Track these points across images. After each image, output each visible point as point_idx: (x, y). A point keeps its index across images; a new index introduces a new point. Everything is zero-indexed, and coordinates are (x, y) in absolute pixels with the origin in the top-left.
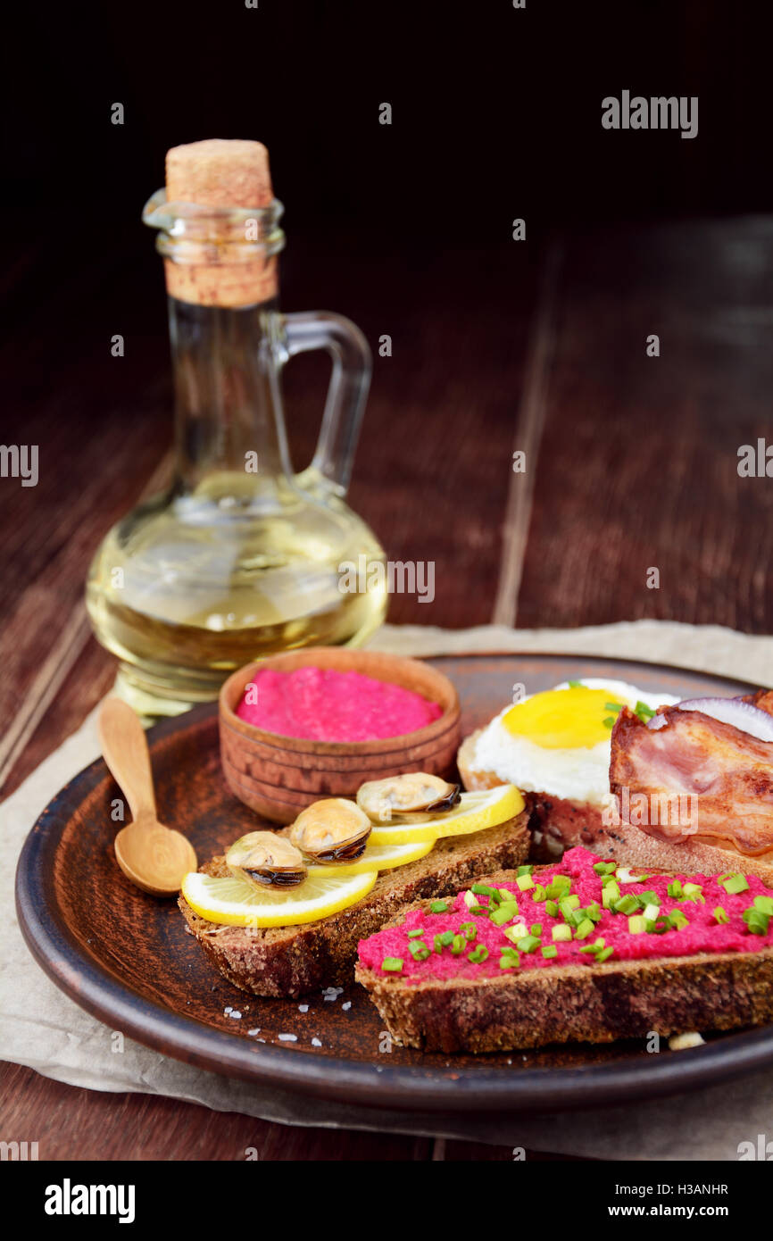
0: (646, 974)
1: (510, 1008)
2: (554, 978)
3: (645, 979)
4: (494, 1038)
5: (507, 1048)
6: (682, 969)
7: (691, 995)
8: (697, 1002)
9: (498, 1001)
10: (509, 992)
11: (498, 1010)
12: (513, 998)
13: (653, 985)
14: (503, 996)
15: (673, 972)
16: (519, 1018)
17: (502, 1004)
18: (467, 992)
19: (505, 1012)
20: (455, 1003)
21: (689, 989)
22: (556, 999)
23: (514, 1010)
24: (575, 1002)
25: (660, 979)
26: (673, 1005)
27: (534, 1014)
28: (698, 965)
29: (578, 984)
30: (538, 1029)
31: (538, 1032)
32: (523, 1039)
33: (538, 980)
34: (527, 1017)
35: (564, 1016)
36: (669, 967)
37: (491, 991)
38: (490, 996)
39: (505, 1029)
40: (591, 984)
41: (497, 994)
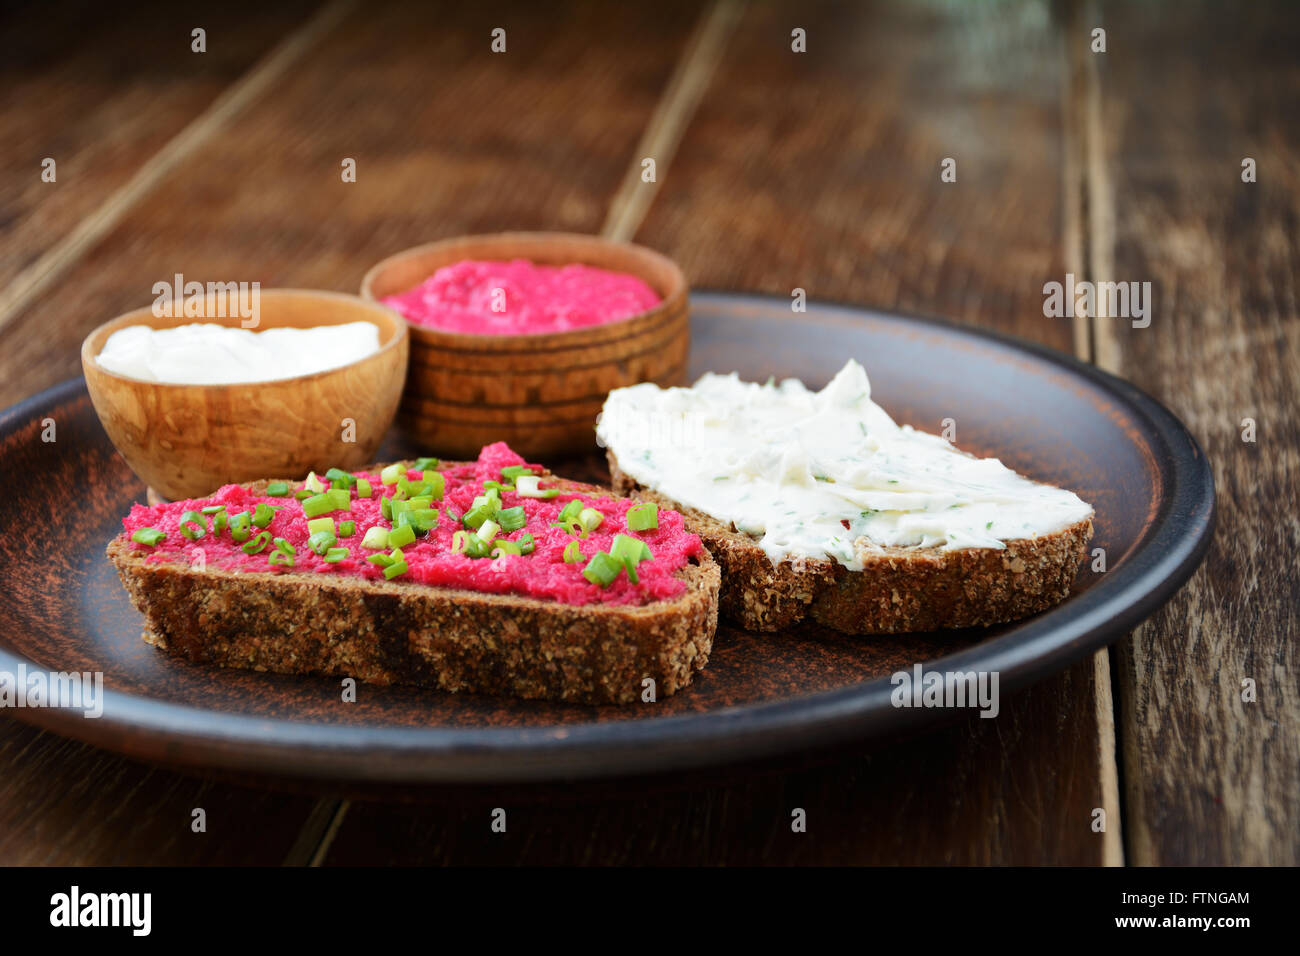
0: (429, 604)
1: (262, 615)
2: (315, 586)
3: (427, 611)
4: (244, 651)
5: (259, 668)
6: (474, 608)
7: (484, 643)
8: (489, 656)
9: (246, 602)
10: (261, 592)
11: (246, 615)
12: (264, 602)
13: (437, 621)
14: (253, 596)
15: (462, 608)
16: (273, 631)
17: (250, 608)
18: (208, 583)
19: (255, 619)
20: (196, 595)
21: (482, 634)
22: (318, 614)
23: (266, 619)
24: (341, 623)
25: (446, 614)
26: (462, 654)
27: (292, 628)
28: (492, 606)
29: (343, 599)
30: (296, 650)
31: (296, 655)
32: (280, 661)
33: (295, 584)
34: (282, 631)
35: (328, 641)
36: (456, 602)
37: (236, 587)
38: (235, 593)
39: (256, 640)
40: (361, 601)
41: (246, 593)
